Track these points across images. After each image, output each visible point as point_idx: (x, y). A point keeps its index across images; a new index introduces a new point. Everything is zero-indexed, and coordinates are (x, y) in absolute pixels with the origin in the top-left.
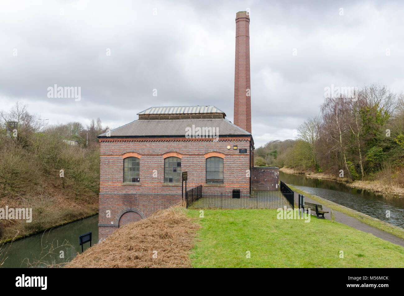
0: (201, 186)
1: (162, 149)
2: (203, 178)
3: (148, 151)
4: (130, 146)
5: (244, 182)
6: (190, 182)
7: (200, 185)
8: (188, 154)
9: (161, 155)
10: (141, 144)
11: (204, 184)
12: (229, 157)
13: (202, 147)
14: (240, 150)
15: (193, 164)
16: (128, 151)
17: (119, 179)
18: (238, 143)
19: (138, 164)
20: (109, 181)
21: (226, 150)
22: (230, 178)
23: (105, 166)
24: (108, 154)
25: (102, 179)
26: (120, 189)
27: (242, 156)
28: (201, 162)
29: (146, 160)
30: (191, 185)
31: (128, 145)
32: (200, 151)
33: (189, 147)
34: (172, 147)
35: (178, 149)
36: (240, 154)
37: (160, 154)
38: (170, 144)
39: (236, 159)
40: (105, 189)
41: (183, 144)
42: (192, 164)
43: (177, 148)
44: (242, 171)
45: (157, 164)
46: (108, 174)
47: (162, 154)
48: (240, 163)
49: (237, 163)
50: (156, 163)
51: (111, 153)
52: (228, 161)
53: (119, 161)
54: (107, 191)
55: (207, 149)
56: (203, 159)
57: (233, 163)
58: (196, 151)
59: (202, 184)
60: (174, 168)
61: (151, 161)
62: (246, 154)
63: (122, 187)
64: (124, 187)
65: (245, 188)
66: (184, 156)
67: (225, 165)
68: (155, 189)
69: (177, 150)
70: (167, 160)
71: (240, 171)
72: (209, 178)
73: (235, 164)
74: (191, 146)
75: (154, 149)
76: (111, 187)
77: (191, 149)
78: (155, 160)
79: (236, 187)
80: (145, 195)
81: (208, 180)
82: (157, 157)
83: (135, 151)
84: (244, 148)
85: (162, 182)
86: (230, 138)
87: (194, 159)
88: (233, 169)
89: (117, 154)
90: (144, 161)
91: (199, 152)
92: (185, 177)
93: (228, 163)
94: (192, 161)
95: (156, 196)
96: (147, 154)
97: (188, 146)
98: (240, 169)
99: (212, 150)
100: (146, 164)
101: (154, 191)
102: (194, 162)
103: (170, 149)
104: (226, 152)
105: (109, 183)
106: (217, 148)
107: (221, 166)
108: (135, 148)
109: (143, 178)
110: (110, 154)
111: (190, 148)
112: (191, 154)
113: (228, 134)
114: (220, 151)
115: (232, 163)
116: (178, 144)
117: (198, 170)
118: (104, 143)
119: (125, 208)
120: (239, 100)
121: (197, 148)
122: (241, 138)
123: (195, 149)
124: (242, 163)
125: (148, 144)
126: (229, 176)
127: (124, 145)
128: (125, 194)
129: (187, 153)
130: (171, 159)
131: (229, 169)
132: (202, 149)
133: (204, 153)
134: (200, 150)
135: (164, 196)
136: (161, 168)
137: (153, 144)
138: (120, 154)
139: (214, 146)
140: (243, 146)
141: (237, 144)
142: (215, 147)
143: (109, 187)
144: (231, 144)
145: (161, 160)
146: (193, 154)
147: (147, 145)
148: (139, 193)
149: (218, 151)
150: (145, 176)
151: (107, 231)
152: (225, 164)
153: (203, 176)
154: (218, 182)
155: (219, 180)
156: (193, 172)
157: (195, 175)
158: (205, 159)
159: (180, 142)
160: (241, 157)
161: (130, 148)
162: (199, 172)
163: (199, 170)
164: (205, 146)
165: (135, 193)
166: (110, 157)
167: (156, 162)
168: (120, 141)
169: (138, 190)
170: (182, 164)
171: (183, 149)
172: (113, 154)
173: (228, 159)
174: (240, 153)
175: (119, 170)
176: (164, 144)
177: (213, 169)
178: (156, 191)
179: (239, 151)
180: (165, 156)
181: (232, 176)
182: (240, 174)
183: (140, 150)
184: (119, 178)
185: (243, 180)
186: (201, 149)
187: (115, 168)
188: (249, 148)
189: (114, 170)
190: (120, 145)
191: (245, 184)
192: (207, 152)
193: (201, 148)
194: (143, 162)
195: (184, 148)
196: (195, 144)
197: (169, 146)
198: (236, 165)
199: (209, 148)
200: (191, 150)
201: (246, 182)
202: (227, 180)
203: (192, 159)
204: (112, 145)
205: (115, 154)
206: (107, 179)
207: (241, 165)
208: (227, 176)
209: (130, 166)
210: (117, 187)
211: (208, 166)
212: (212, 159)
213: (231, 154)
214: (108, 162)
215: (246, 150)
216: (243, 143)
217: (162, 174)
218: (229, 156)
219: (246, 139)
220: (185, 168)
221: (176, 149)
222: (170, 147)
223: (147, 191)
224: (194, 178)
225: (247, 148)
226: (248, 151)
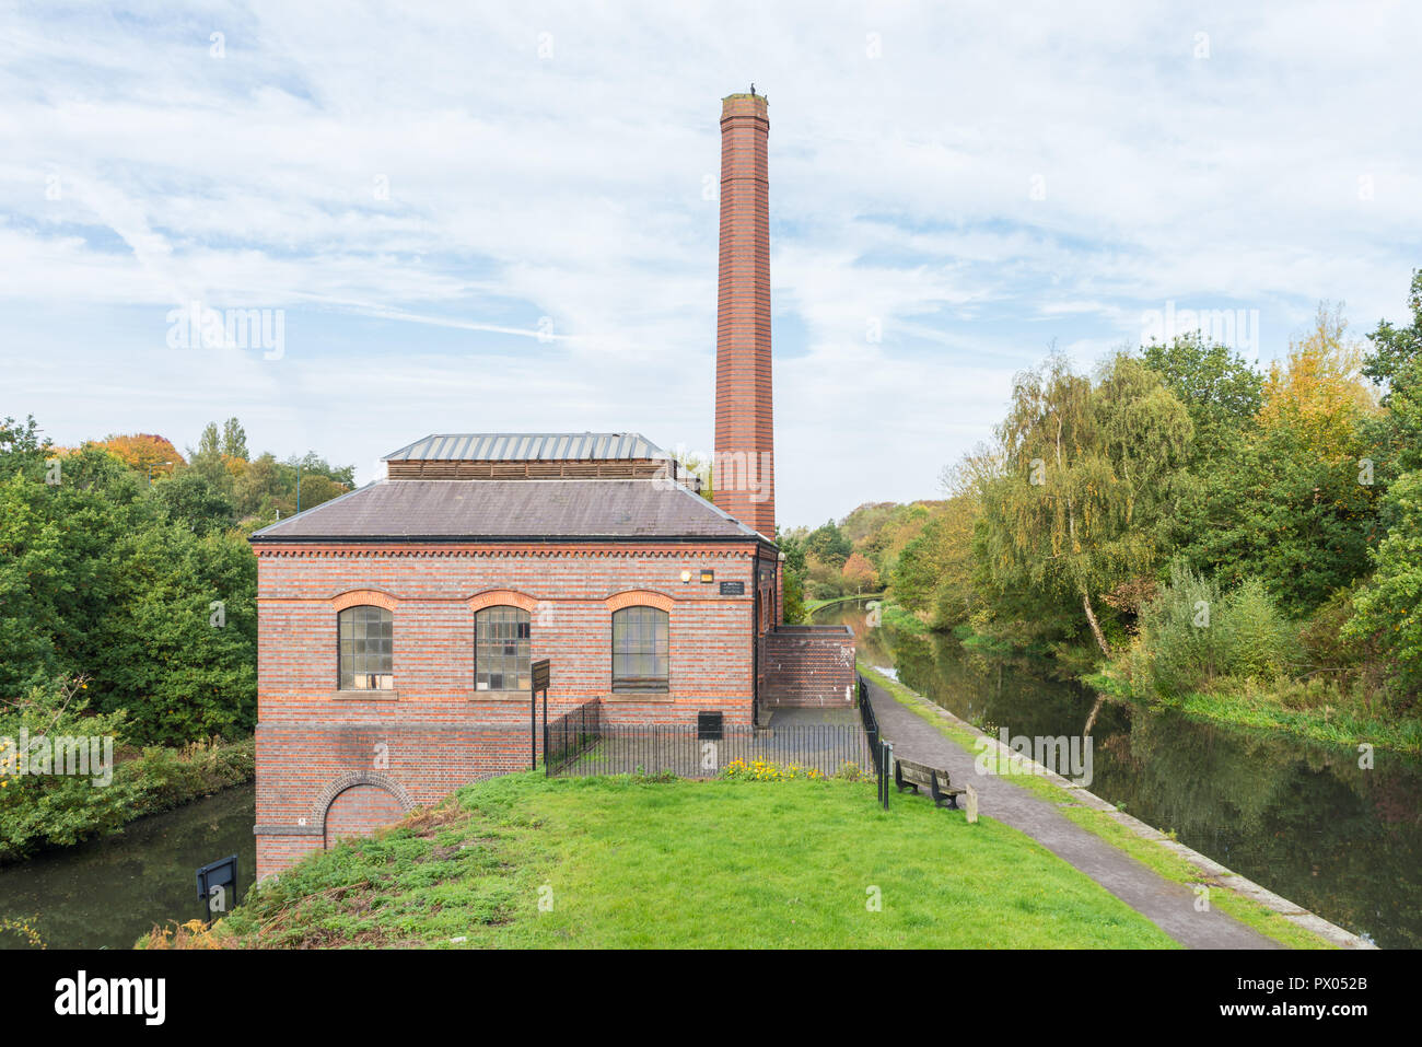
0: (598, 702)
1: (466, 580)
2: (603, 675)
3: (422, 587)
4: (359, 571)
5: (734, 688)
6: (560, 687)
7: (592, 697)
8: (552, 596)
9: (465, 600)
10: (395, 565)
11: (606, 696)
12: (686, 607)
13: (599, 574)
14: (722, 584)
15: (570, 631)
16: (353, 585)
17: (322, 680)
18: (716, 564)
19: (388, 629)
20: (291, 685)
21: (677, 584)
22: (690, 676)
23: (275, 636)
24: (284, 596)
25: (267, 679)
26: (327, 710)
27: (727, 605)
28: (594, 624)
29: (415, 618)
30: (564, 700)
31: (351, 565)
32: (591, 587)
33: (554, 574)
34: (500, 574)
35: (520, 580)
36: (721, 597)
37: (459, 596)
38: (494, 565)
39: (708, 612)
40: (275, 710)
41: (536, 565)
42: (565, 631)
43: (518, 577)
44: (730, 651)
45: (450, 630)
46: (284, 661)
47: (468, 595)
48: (722, 625)
49: (713, 625)
50: (448, 627)
51: (295, 592)
52: (683, 620)
53: (322, 617)
54: (283, 716)
55: (616, 580)
56: (603, 612)
57: (700, 625)
58: (581, 587)
59: (600, 694)
60: (507, 642)
61: (429, 618)
62: (742, 597)
63: (332, 704)
64: (340, 704)
65: (739, 707)
66: (540, 605)
67: (674, 631)
68: (444, 711)
69: (518, 583)
70: (483, 617)
71: (722, 651)
72: (621, 673)
73: (707, 628)
74: (561, 571)
75: (441, 580)
76: (297, 704)
77: (564, 580)
78: (442, 618)
79: (711, 703)
80: (411, 731)
81: (619, 680)
82: (451, 606)
83: (376, 587)
84: (735, 578)
85: (467, 687)
86: (690, 547)
87: (574, 612)
88: (699, 645)
89: (317, 596)
90: (406, 622)
91: (587, 590)
92: (541, 677)
93: (682, 625)
94: (566, 618)
95: (448, 733)
96: (416, 596)
97: (552, 571)
98: (721, 644)
99: (632, 583)
100: (412, 630)
101: (440, 717)
102: (572, 624)
103: (493, 581)
104: (677, 590)
105: (291, 691)
106: (650, 578)
107: (661, 634)
108: (377, 578)
109: (404, 673)
110: (292, 596)
111: (561, 577)
112: (561, 596)
113: (684, 534)
114: (659, 589)
115: (695, 625)
116: (519, 565)
117: (584, 650)
118: (272, 558)
119: (347, 775)
120: (732, 398)
121: (583, 578)
122: (724, 548)
123: (577, 580)
124: (729, 625)
125: (419, 564)
126: (687, 669)
127: (338, 565)
128: (343, 729)
129: (550, 593)
130: (495, 613)
131: (686, 644)
132: (599, 580)
133: (606, 595)
134: (591, 584)
135: (475, 736)
136: (464, 643)
137: (438, 563)
138: (325, 596)
139: (638, 572)
140: (731, 571)
141: (712, 565)
142: (641, 574)
143: (288, 704)
144: (694, 565)
145: (463, 616)
146: (569, 596)
147: (416, 565)
148: (391, 724)
149: (650, 586)
150: (412, 668)
151: (286, 848)
152: (675, 628)
153: (603, 668)
154: (650, 687)
155: (654, 680)
156: (569, 656)
157: (578, 663)
158: (610, 613)
159: (527, 558)
160: (725, 607)
161: (360, 578)
162: (590, 657)
163: (590, 650)
164: (610, 571)
165: (378, 723)
166: (293, 604)
167: (446, 624)
168: (323, 553)
169: (389, 714)
170: (532, 631)
171: (538, 580)
172: (300, 596)
173: (682, 612)
174: (722, 593)
175: (323, 649)
176: (473, 565)
177: (635, 647)
178: (449, 717)
179: (718, 590)
180: (479, 604)
181: (697, 669)
182: (722, 663)
183: (394, 583)
184: (322, 673)
185: (732, 682)
186: (594, 580)
187: (309, 642)
188: (750, 577)
189: (305, 649)
190: (325, 565)
191: (738, 694)
192: (615, 591)
193: (597, 577)
194: (404, 624)
195: (540, 577)
196: (576, 565)
197: (490, 571)
198: (709, 632)
199: (623, 577)
200: (562, 583)
201: (743, 689)
202: (679, 682)
203: (566, 612)
204: (299, 565)
205: (309, 596)
206: (284, 679)
207: (726, 632)
208: (677, 668)
209: (361, 636)
210: (318, 704)
211: (619, 636)
212: (633, 612)
213: (695, 596)
214: (284, 623)
215: (741, 585)
216: (731, 562)
217: (466, 662)
218: (687, 605)
219: (742, 548)
220: (544, 643)
221: (515, 580)
222: (492, 574)
223: (418, 718)
224: (574, 675)
225: (744, 578)
226: (749, 589)
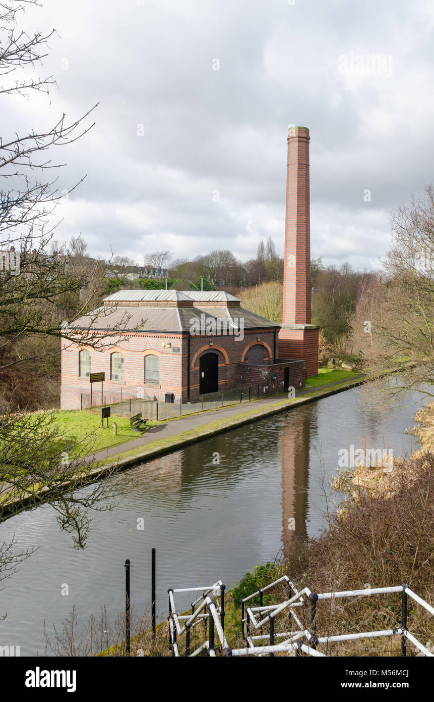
2: (142, 378)
5: (176, 385)
6: (131, 380)
7: (139, 385)
9: (107, 349)
11: (143, 385)
13: (141, 343)
14: (174, 348)
15: (134, 362)
17: (75, 373)
18: (171, 341)
19: (90, 358)
20: (68, 374)
21: (161, 347)
22: (165, 380)
23: (65, 358)
25: (63, 371)
26: (77, 383)
27: (175, 356)
28: (141, 360)
29: (96, 354)
30: (132, 385)
32: (139, 347)
33: (130, 342)
36: (173, 353)
38: (115, 339)
39: (170, 358)
40: (65, 381)
41: (125, 339)
42: (132, 361)
43: (121, 343)
44: (175, 372)
45: (105, 359)
46: (67, 366)
47: (109, 348)
48: (173, 363)
49: (171, 362)
52: (163, 360)
53: (75, 353)
54: (67, 383)
55: (146, 345)
56: (142, 356)
57: (168, 362)
58: (137, 347)
59: (141, 384)
60: (119, 364)
61: (99, 355)
62: (179, 353)
64: (79, 381)
65: (178, 393)
66: (126, 352)
67: (161, 364)
69: (121, 345)
70: (113, 356)
71: (173, 372)
72: (148, 377)
74: (133, 341)
76: (70, 380)
78: (103, 355)
79: (170, 392)
81: (147, 380)
82: (105, 351)
84: (177, 346)
85: (109, 379)
86: (164, 335)
87: (135, 355)
88: (167, 369)
89: (74, 346)
90: (94, 356)
93: (162, 362)
94: (132, 357)
98: (173, 370)
99: (149, 346)
100: (95, 359)
102: (134, 360)
104: (161, 350)
105: (69, 376)
106: (154, 345)
107: (158, 364)
110: (69, 346)
111: (132, 343)
112: (131, 350)
113: (162, 330)
114: (156, 349)
115: (166, 362)
117: (137, 368)
121: (137, 344)
122: (173, 335)
124: (176, 363)
126: (164, 377)
128: (80, 389)
129: (128, 349)
130: (117, 354)
131: (163, 369)
132: (141, 345)
133: (143, 350)
136: (108, 364)
138: (76, 346)
139: (151, 343)
140: (176, 344)
143: (68, 380)
144: (165, 341)
145: (108, 355)
146: (134, 350)
149: (154, 348)
153: (142, 375)
154: (153, 383)
155: (156, 380)
156: (134, 370)
157: (136, 373)
158: (144, 356)
159: (123, 336)
162: (139, 371)
163: (139, 369)
164: (144, 342)
166: (69, 348)
167: (103, 357)
170: (124, 361)
171: (126, 344)
173: (163, 357)
175: (76, 363)
176: (110, 338)
177: (151, 369)
179: (172, 350)
180: (111, 351)
181: (167, 378)
182: (173, 376)
184: (75, 371)
185: (176, 383)
188: (181, 346)
189: (71, 362)
190: (76, 336)
191: (178, 388)
192: (145, 349)
196: (135, 339)
198: (170, 365)
200: (131, 345)
201: (179, 386)
202: (162, 382)
203: (132, 355)
205: (72, 346)
206: (67, 372)
207: (174, 365)
208: (162, 377)
209: (85, 359)
211: (146, 365)
212: (150, 356)
213: (167, 352)
214: (67, 354)
215: (179, 349)
216: (177, 341)
217: (109, 370)
218: (164, 355)
219: (178, 335)
220: (128, 365)
223: (97, 388)
224: (135, 377)
225: (179, 346)
226: (181, 351)
